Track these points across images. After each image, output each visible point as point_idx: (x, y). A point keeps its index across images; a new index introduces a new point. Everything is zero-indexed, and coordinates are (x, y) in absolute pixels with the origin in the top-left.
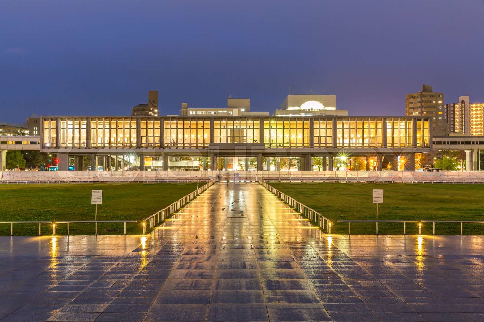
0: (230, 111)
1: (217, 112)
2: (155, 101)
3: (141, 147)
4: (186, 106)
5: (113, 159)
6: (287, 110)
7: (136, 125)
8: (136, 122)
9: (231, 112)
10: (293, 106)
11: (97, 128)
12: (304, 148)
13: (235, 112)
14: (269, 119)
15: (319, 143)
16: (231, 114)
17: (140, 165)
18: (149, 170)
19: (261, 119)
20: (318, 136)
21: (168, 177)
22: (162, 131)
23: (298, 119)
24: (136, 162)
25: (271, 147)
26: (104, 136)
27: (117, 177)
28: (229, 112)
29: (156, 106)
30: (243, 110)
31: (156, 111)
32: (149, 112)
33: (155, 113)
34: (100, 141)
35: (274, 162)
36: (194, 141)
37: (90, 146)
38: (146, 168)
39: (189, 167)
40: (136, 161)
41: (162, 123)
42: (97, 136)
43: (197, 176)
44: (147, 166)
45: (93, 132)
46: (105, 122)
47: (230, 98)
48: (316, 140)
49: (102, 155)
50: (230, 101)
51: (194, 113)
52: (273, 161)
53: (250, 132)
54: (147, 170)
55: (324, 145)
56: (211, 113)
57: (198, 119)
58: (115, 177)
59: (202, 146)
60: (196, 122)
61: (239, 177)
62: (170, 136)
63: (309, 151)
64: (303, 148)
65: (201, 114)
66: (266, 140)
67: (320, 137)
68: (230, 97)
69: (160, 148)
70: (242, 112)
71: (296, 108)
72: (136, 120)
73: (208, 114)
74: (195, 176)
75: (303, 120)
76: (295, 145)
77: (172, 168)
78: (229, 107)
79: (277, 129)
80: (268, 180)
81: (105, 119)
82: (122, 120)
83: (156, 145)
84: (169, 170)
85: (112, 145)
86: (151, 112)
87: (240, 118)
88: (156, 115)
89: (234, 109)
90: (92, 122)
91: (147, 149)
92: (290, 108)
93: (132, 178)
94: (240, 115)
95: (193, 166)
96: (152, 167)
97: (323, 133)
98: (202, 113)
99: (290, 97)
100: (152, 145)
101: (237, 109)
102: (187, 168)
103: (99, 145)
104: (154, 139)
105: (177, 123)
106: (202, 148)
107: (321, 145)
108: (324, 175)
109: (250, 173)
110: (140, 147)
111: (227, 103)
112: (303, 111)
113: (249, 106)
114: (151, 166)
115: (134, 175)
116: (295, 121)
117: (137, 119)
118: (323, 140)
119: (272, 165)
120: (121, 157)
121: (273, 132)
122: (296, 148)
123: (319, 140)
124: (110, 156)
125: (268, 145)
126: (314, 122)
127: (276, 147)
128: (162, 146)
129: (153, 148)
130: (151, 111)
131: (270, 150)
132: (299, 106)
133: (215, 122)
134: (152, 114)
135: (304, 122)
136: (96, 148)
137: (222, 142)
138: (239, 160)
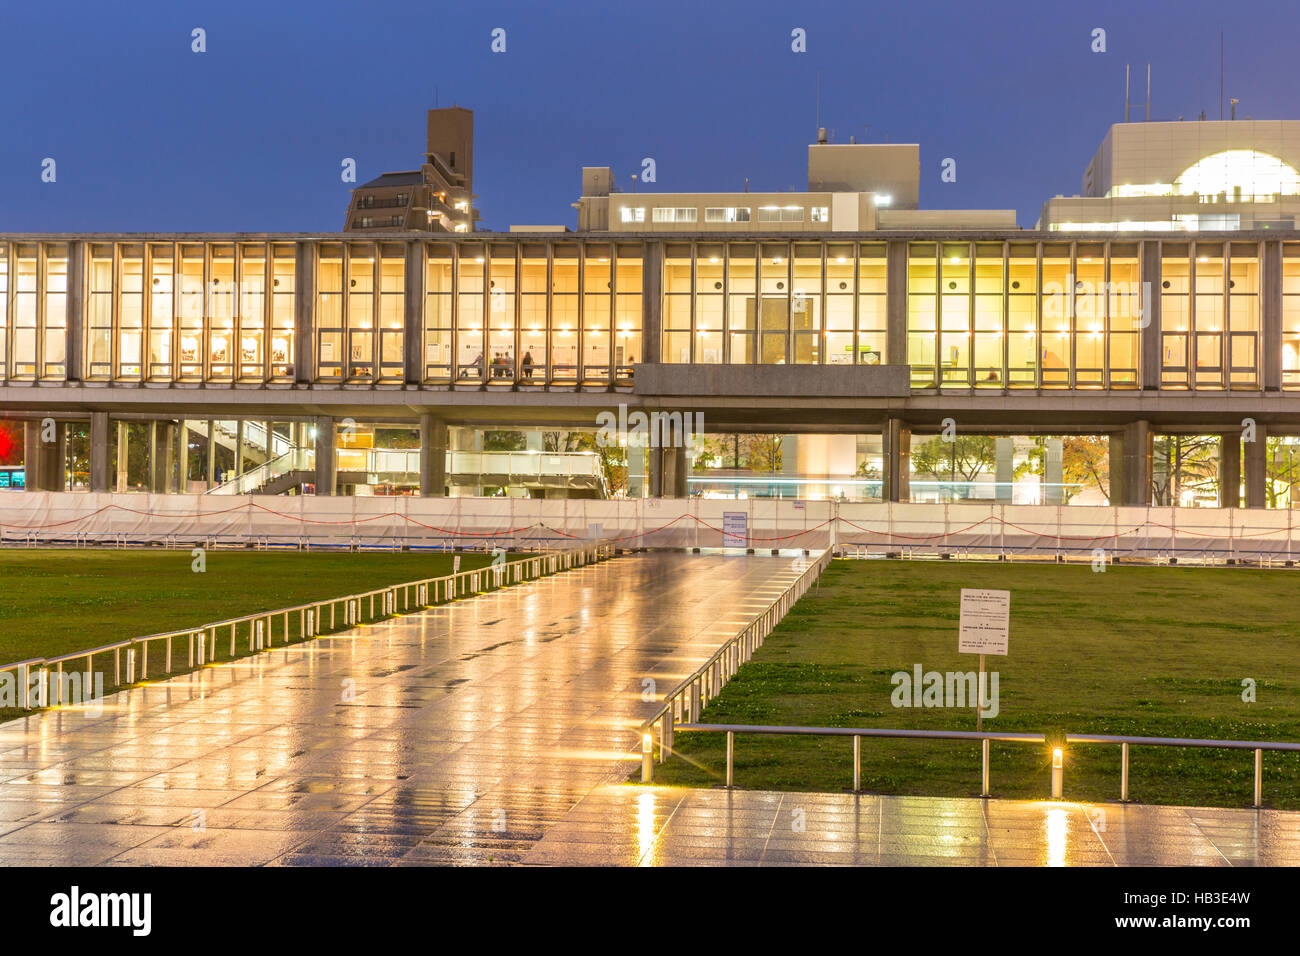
0: (819, 205)
1: (755, 210)
2: (456, 157)
3: (318, 380)
4: (605, 183)
5: (194, 437)
6: (1107, 196)
7: (293, 278)
8: (293, 261)
9: (825, 210)
10: (1140, 179)
11: (115, 292)
12: (1112, 394)
13: (842, 212)
14: (934, 245)
15: (1192, 366)
16: (824, 219)
17: (318, 464)
18: (361, 490)
19: (893, 244)
20: (1186, 333)
21: (411, 524)
22: (415, 304)
23: (1079, 245)
24: (299, 455)
25: (942, 386)
26: (147, 328)
27: (172, 520)
28: (814, 211)
29: (460, 183)
30: (882, 199)
31: (462, 205)
32: (429, 212)
33: (455, 216)
34: (130, 349)
35: (1036, 461)
36: (564, 354)
37: (85, 373)
38: (347, 484)
39: (544, 478)
40: (298, 448)
41: (416, 265)
42: (115, 328)
43: (543, 521)
44: (352, 470)
45: (97, 310)
46: (155, 260)
47: (823, 141)
48: (1174, 351)
49: (143, 416)
50: (822, 155)
51: (641, 214)
52: (1032, 453)
53: (839, 312)
54: (350, 491)
55: (1217, 377)
56: (720, 213)
57: (588, 245)
58: (163, 520)
59: (607, 376)
60: (575, 262)
61: (748, 530)
62: (452, 329)
63: (1133, 406)
64: (1104, 394)
65: (672, 220)
66: (920, 351)
67: (1193, 335)
68: (821, 135)
69: (404, 388)
70: (882, 209)
71: (1158, 189)
72: (293, 251)
73: (706, 220)
74: (535, 522)
75: (1106, 254)
76: (1064, 377)
77: (467, 480)
78: (814, 187)
79: (973, 294)
80: (890, 549)
81: (154, 246)
82: (230, 251)
83: (386, 372)
84: (455, 491)
85: (215, 369)
86: (439, 209)
87: (793, 240)
88: (462, 228)
89: (837, 197)
90: (95, 260)
91: (341, 389)
92: (1124, 190)
93: (240, 526)
94: (864, 229)
95: (566, 477)
96: (370, 477)
97: (1210, 316)
98: (681, 213)
99: (1125, 136)
100: (370, 371)
101: (854, 197)
102: (536, 485)
103: (125, 371)
104: (378, 346)
105: (486, 269)
106: (604, 389)
107: (1201, 377)
108: (1173, 528)
109: (802, 511)
110: (312, 380)
111: (807, 168)
112: (1192, 204)
113: (916, 177)
114: (369, 469)
115: (249, 513)
116: (1068, 255)
117: (301, 245)
118: (1209, 352)
119: (1027, 474)
120: (230, 425)
121: (955, 312)
122: (1070, 393)
123: (1192, 351)
124: (181, 422)
125: (929, 377)
126: (1165, 261)
127: (967, 386)
128: (413, 376)
129: (373, 387)
130: (436, 206)
131: (941, 398)
132: (1172, 179)
133: (669, 262)
134: (444, 221)
135: (1114, 261)
136: (111, 385)
137: (698, 361)
138: (860, 450)
